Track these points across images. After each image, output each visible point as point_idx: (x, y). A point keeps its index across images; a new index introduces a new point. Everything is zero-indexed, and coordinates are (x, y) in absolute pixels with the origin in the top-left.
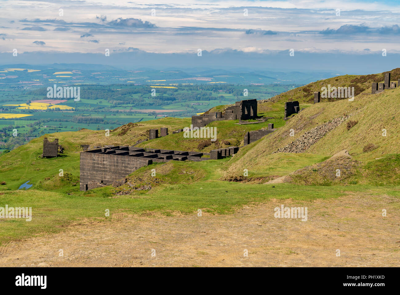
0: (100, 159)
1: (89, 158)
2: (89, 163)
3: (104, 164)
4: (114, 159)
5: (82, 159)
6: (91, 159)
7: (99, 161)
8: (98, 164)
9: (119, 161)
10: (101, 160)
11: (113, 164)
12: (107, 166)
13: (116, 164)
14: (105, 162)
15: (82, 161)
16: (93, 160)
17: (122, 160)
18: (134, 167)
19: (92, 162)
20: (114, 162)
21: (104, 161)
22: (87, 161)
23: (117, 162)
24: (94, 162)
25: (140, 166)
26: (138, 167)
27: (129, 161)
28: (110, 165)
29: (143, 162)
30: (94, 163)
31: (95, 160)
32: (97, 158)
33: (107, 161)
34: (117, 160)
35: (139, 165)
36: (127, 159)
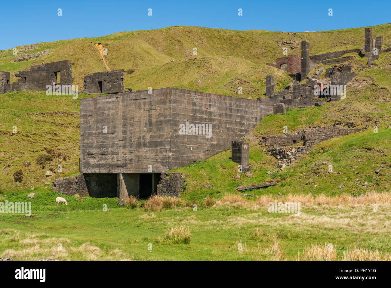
0: (204, 103)
1: (186, 101)
2: (185, 110)
3: (210, 113)
4: (226, 103)
5: (174, 103)
6: (189, 103)
7: (203, 107)
8: (201, 112)
9: (233, 108)
10: (206, 104)
11: (224, 112)
12: (215, 116)
13: (228, 113)
14: (212, 109)
15: (173, 107)
16: (193, 105)
17: (237, 106)
18: (253, 118)
19: (192, 108)
20: (226, 108)
21: (210, 105)
22: (183, 106)
23: (230, 109)
24: (195, 108)
25: (261, 115)
26: (259, 117)
27: (246, 106)
28: (220, 115)
29: (265, 109)
30: (195, 111)
31: (195, 105)
32: (199, 100)
33: (216, 106)
34: (230, 104)
35: (259, 114)
36: (244, 104)
